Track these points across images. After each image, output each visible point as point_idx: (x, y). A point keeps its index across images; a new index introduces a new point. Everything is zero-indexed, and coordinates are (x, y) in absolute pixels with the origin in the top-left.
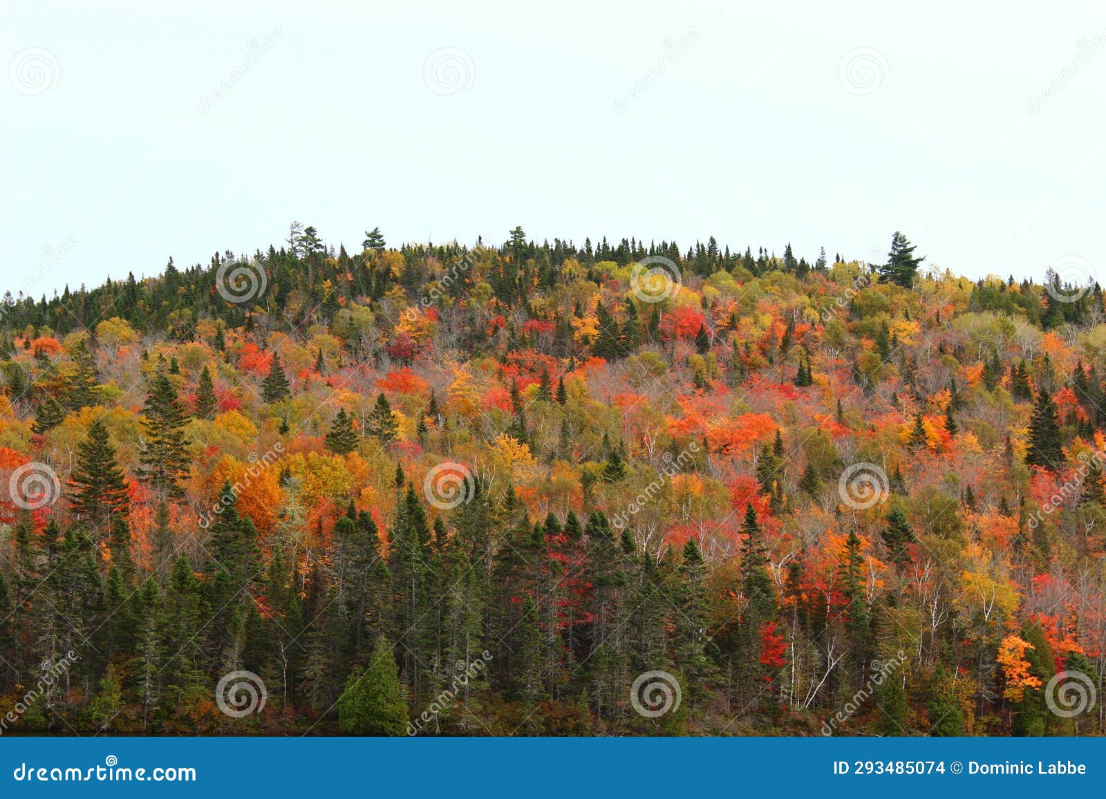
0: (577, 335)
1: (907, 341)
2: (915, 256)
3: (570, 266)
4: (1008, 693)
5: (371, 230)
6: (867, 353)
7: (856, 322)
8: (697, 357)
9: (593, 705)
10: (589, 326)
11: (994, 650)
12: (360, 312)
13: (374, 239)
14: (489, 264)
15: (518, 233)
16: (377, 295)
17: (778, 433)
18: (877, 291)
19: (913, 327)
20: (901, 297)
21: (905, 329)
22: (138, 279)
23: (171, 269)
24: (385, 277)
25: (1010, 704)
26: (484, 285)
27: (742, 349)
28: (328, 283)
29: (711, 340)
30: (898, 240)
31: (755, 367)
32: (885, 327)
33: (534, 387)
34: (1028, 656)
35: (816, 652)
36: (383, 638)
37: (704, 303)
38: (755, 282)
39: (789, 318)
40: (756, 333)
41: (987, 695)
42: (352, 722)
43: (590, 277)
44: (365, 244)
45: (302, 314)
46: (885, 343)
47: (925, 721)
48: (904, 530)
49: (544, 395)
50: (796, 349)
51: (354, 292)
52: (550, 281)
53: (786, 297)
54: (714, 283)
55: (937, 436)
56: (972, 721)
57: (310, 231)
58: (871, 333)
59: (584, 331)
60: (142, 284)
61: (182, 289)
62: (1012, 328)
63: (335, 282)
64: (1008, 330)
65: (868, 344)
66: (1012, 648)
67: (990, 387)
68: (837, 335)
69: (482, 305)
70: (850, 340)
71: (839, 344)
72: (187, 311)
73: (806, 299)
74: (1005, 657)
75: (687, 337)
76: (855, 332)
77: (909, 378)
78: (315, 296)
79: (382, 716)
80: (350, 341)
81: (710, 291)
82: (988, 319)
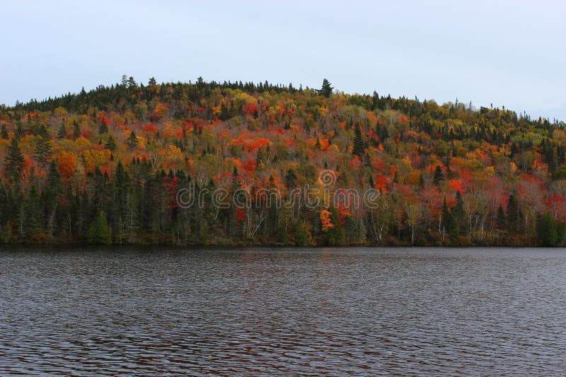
0: (214, 113)
1: (324, 115)
2: (331, 86)
3: (217, 90)
4: (323, 229)
5: (151, 78)
6: (309, 118)
7: (308, 108)
8: (252, 120)
9: (176, 234)
10: (218, 110)
11: (319, 214)
12: (143, 105)
13: (152, 81)
14: (188, 89)
15: (200, 79)
16: (150, 99)
17: (268, 144)
18: (318, 99)
19: (326, 110)
20: (324, 101)
21: (324, 111)
22: (71, 94)
23: (83, 91)
24: (154, 93)
25: (324, 233)
26: (185, 96)
27: (268, 117)
28: (134, 96)
29: (259, 115)
30: (325, 82)
31: (272, 123)
32: (317, 110)
33: (192, 129)
34: (330, 217)
35: (257, 216)
36: (102, 212)
37: (259, 102)
38: (276, 95)
39: (286, 108)
40: (274, 112)
41: (316, 229)
42: (91, 240)
43: (222, 94)
44: (149, 83)
45: (124, 106)
46: (316, 115)
47: (293, 238)
48: (294, 175)
49: (195, 132)
50: (286, 117)
51: (143, 98)
52: (208, 95)
53: (286, 101)
54: (263, 96)
55: (324, 145)
56: (311, 238)
57: (131, 78)
58: (312, 112)
59: (216, 111)
60: (73, 96)
61: (85, 98)
62: (358, 110)
63: (137, 95)
64: (357, 111)
65: (310, 115)
66: (325, 214)
67: (347, 129)
68: (300, 113)
69: (184, 103)
70: (305, 114)
71: (301, 115)
72: (86, 105)
73: (292, 101)
74: (323, 217)
75: (251, 113)
76: (307, 111)
77: (322, 126)
78: (129, 100)
79: (101, 238)
80: (138, 115)
81: (261, 98)
82: (351, 107)
